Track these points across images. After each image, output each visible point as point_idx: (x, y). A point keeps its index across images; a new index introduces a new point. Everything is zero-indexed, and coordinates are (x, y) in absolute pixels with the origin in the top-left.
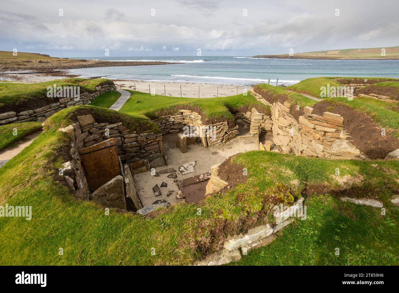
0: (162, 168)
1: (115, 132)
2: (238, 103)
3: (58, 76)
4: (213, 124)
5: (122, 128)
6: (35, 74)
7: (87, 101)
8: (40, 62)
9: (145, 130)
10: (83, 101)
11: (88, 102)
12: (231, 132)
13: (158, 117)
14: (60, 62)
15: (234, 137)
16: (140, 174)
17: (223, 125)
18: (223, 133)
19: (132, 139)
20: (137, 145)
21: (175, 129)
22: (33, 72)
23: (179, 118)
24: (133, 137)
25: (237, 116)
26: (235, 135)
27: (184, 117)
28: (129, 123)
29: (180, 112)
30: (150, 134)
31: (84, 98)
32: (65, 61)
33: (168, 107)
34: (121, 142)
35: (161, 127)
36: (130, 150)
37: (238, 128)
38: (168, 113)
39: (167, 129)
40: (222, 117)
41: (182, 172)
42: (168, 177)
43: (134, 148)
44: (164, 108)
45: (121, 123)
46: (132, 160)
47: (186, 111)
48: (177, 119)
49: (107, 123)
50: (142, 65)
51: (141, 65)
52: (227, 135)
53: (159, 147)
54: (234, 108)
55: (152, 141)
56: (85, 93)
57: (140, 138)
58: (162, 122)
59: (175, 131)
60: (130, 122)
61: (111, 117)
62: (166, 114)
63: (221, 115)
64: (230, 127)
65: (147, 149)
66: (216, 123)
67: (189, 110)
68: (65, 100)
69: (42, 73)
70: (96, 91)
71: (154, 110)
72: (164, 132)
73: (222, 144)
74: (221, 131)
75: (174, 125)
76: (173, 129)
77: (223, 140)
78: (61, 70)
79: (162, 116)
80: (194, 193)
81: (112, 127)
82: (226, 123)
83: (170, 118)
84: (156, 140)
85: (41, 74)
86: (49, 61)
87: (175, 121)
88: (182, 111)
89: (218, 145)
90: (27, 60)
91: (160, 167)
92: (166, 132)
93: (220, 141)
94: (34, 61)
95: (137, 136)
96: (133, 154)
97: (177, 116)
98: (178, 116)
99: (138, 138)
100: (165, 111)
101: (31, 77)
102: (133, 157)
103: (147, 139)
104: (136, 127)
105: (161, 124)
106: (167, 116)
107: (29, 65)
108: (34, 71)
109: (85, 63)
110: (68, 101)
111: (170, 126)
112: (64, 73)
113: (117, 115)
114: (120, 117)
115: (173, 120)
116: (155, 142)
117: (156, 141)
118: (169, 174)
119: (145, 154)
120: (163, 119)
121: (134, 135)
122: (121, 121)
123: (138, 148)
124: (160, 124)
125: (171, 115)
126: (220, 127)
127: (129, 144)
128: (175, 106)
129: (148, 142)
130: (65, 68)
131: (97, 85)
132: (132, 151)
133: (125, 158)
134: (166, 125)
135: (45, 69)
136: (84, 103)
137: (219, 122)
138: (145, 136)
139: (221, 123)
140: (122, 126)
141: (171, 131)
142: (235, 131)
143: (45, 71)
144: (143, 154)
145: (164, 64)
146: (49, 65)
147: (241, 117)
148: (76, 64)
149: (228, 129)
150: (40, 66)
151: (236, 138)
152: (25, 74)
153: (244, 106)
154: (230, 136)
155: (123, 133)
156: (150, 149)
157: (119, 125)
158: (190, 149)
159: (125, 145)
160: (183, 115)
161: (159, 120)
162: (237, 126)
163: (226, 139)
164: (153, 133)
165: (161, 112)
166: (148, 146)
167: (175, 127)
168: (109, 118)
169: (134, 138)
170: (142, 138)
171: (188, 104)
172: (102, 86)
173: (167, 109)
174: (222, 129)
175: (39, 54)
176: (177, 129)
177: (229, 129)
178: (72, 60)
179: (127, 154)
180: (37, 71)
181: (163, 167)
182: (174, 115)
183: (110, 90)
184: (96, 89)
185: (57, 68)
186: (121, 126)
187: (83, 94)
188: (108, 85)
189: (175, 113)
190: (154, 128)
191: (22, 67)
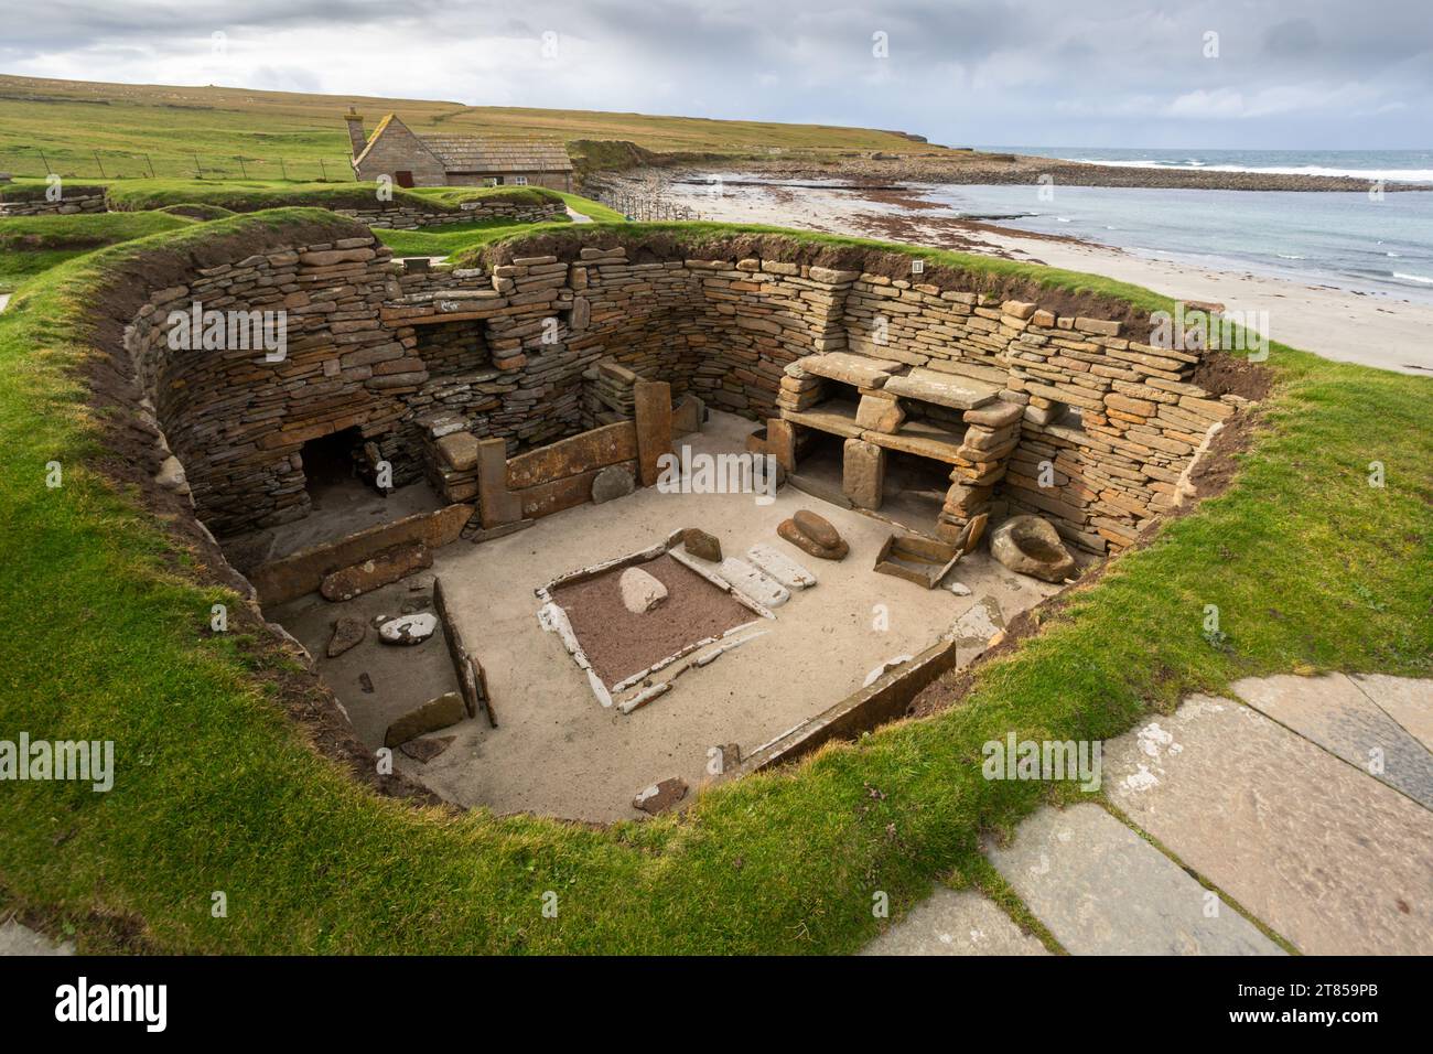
8: (878, 157)
86: (904, 156)
90: (850, 150)
94: (864, 153)
135: (877, 177)
143: (871, 186)
148: (972, 169)
150: (870, 168)
184: (459, 207)
191: (829, 169)
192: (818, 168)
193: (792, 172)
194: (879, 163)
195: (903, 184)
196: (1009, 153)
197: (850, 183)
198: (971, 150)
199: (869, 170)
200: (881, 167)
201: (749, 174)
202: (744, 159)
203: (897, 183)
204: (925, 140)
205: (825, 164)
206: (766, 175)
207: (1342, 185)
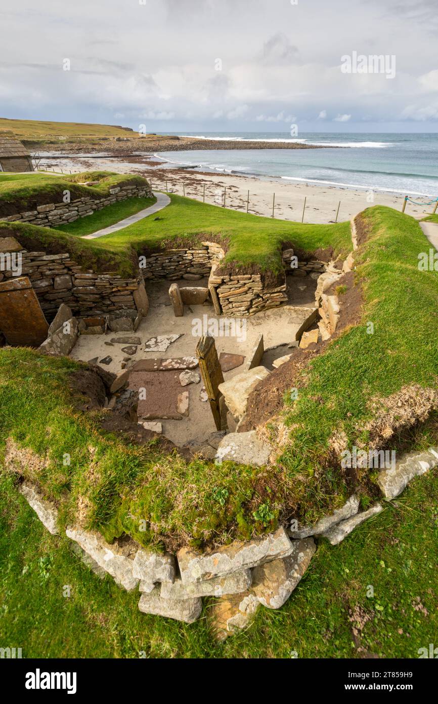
0: (127, 334)
1: (57, 267)
2: (320, 240)
3: (136, 162)
4: (230, 275)
5: (69, 262)
6: (108, 158)
7: (86, 211)
8: (119, 140)
9: (107, 270)
10: (77, 211)
11: (87, 213)
12: (268, 295)
13: (164, 250)
14: (143, 140)
15: (277, 306)
16: (91, 336)
17: (252, 280)
18: (250, 296)
19: (86, 280)
20: (95, 291)
21: (194, 274)
22: (108, 155)
23: (201, 255)
24: (87, 278)
25: (311, 266)
26: (278, 303)
27: (210, 255)
28: (80, 255)
29: (203, 245)
30: (114, 277)
31: (80, 206)
32: (149, 139)
33: (186, 235)
34: (71, 283)
35: (169, 266)
36: (85, 297)
37: (284, 289)
38: (182, 245)
39: (180, 271)
40: (253, 265)
41: (148, 346)
42: (123, 350)
43: (91, 296)
44: (179, 236)
45: (67, 255)
46: (90, 313)
47: (213, 244)
48: (197, 256)
49: (44, 253)
50: (263, 148)
51: (261, 149)
52: (260, 299)
53: (134, 300)
54: (307, 251)
55: (119, 288)
56: (82, 198)
57: (99, 281)
58: (171, 259)
59: (192, 277)
60: (84, 254)
61: (50, 244)
62: (178, 247)
63: (251, 260)
64: (266, 285)
65: (114, 299)
66: (236, 275)
67: (218, 243)
68: (46, 207)
69: (117, 157)
70: (109, 195)
71: (161, 237)
72: (174, 276)
73: (248, 314)
74: (248, 290)
75: (192, 266)
76: (189, 273)
77: (250, 307)
78: (143, 153)
79: (172, 248)
80: (135, 385)
81: (52, 259)
82: (257, 277)
83: (186, 253)
84: (127, 288)
85: (116, 159)
86: (129, 139)
87: (194, 259)
88: (207, 243)
89: (239, 315)
90: (103, 137)
91: (125, 331)
92: (178, 276)
93: (243, 308)
94: (111, 138)
95: (94, 277)
96: (89, 303)
97: (197, 251)
98: (200, 251)
99: (96, 281)
100: (179, 241)
101: (103, 163)
102: (91, 308)
103: (111, 284)
104: (92, 263)
105: (169, 262)
106: (180, 250)
107: (105, 145)
108: (110, 153)
109: (176, 143)
110: (51, 209)
111: (184, 268)
112: (145, 158)
113: (61, 242)
114: (66, 245)
115: (190, 257)
116: (126, 292)
117: (127, 290)
118: (127, 345)
119: (111, 308)
120: (175, 253)
121: (90, 275)
122: (67, 252)
123: (97, 296)
124: (167, 261)
125: (187, 249)
126: (245, 284)
127: (81, 288)
128: (197, 234)
129: (114, 290)
130: (149, 149)
131: (112, 185)
132: (87, 299)
133: (78, 308)
134: (180, 264)
135: (123, 150)
136: (80, 213)
137: (244, 275)
138: (108, 279)
139: (246, 276)
140: (69, 259)
141: (186, 276)
142: (277, 294)
143: (122, 155)
144: (107, 307)
145: (302, 148)
146: (129, 144)
147: (320, 268)
148: (163, 143)
149: (260, 288)
150: (117, 146)
151: (282, 308)
152: (98, 159)
153: (327, 248)
154: (268, 302)
155: (73, 271)
156: (118, 301)
157: (63, 257)
158: (192, 312)
159: (75, 289)
160: (209, 251)
161: (166, 255)
162: (285, 286)
163: (257, 307)
164: (119, 277)
165: (171, 242)
166: (115, 296)
167: (193, 270)
168: (46, 246)
169: (89, 281)
170: (101, 281)
171: (218, 233)
172: (121, 188)
173: (183, 238)
174: (250, 288)
175: (120, 127)
176: (195, 274)
177: (263, 289)
178: (160, 138)
179: (80, 302)
180: (112, 155)
181: (128, 332)
182: (193, 249)
183: (138, 195)
184: (109, 192)
185: (138, 150)
186: (67, 260)
187: (79, 200)
188: (135, 187)
189: (195, 246)
190: (121, 269)
191: (96, 147)
192: (90, 147)
193: (77, 150)
194: (121, 143)
195: (137, 153)
196: (174, 135)
197: (111, 154)
198: (155, 134)
199: (117, 147)
200: (121, 144)
201: (54, 152)
202: (47, 143)
203: (134, 153)
204: (131, 130)
205: (93, 144)
206: (64, 152)
207: (299, 146)
